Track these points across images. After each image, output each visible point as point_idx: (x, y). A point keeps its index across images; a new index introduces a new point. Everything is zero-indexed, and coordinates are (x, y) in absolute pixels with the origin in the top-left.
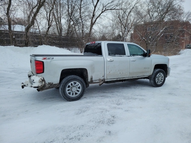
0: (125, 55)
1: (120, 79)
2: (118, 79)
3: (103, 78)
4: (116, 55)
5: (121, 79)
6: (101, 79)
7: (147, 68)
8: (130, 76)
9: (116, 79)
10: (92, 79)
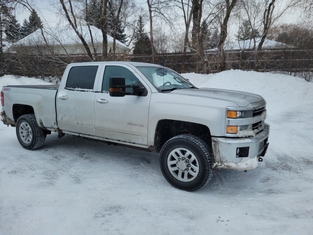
0: (91, 90)
1: (83, 136)
2: (81, 135)
3: (56, 127)
4: (77, 89)
5: (86, 136)
6: (54, 127)
7: (135, 125)
8: (98, 135)
9: (78, 135)
10: (41, 123)
